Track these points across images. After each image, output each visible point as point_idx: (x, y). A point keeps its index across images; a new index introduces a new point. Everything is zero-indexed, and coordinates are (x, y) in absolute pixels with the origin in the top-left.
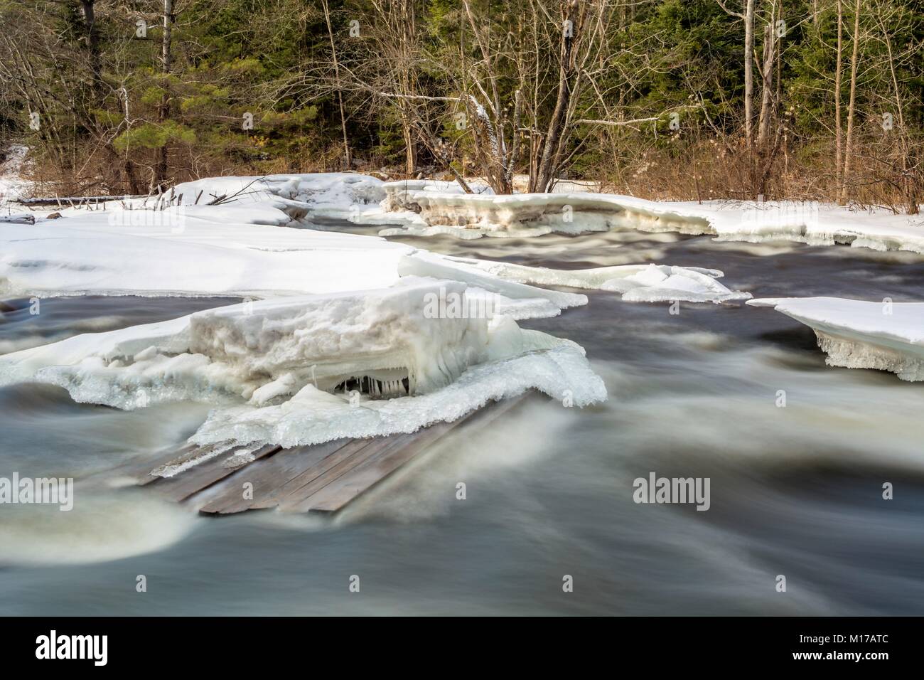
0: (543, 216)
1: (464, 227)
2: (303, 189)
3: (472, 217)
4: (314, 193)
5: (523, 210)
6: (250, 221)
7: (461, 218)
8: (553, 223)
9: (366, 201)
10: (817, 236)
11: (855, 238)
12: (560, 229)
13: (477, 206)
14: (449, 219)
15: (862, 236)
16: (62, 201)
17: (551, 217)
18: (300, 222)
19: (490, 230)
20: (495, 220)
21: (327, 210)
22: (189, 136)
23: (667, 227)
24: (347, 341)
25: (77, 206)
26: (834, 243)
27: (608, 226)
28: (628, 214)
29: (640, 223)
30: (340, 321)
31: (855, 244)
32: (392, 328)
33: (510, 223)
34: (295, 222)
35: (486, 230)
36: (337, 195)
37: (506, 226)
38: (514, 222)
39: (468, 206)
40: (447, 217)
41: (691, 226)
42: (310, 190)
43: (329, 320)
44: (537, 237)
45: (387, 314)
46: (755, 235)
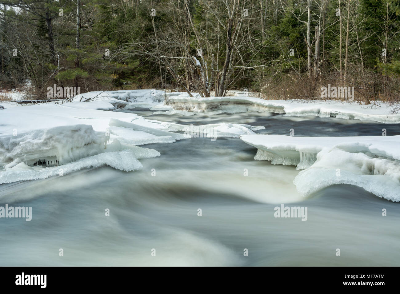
0: (220, 106)
1: (188, 111)
2: (132, 96)
3: (191, 107)
4: (137, 98)
5: (211, 104)
6: (96, 108)
7: (186, 107)
8: (224, 109)
9: (159, 101)
10: (324, 113)
11: (337, 114)
12: (226, 112)
13: (193, 102)
14: (182, 108)
15: (340, 113)
16: (33, 101)
17: (223, 107)
18: (122, 109)
19: (198, 112)
20: (200, 108)
21: (142, 105)
22: (85, 74)
23: (270, 111)
24: (36, 146)
25: (39, 104)
26: (330, 116)
27: (247, 110)
28: (255, 105)
29: (260, 109)
30: (36, 138)
31: (337, 117)
32: (51, 141)
33: (205, 109)
34: (119, 109)
35: (196, 112)
36: (147, 98)
37: (204, 110)
38: (207, 109)
39: (189, 102)
40: (181, 107)
41: (279, 110)
42: (135, 96)
43: (31, 138)
44: (216, 115)
45: (49, 135)
46: (299, 113)
